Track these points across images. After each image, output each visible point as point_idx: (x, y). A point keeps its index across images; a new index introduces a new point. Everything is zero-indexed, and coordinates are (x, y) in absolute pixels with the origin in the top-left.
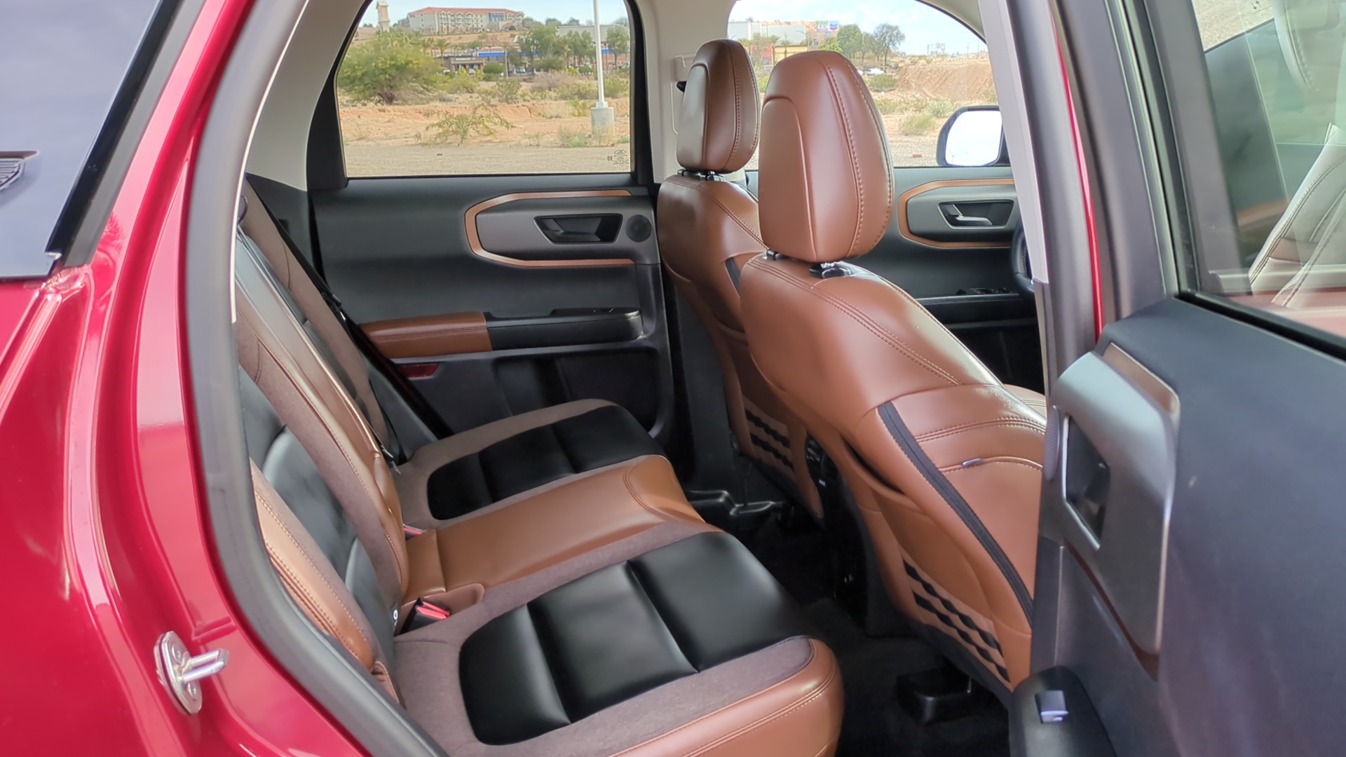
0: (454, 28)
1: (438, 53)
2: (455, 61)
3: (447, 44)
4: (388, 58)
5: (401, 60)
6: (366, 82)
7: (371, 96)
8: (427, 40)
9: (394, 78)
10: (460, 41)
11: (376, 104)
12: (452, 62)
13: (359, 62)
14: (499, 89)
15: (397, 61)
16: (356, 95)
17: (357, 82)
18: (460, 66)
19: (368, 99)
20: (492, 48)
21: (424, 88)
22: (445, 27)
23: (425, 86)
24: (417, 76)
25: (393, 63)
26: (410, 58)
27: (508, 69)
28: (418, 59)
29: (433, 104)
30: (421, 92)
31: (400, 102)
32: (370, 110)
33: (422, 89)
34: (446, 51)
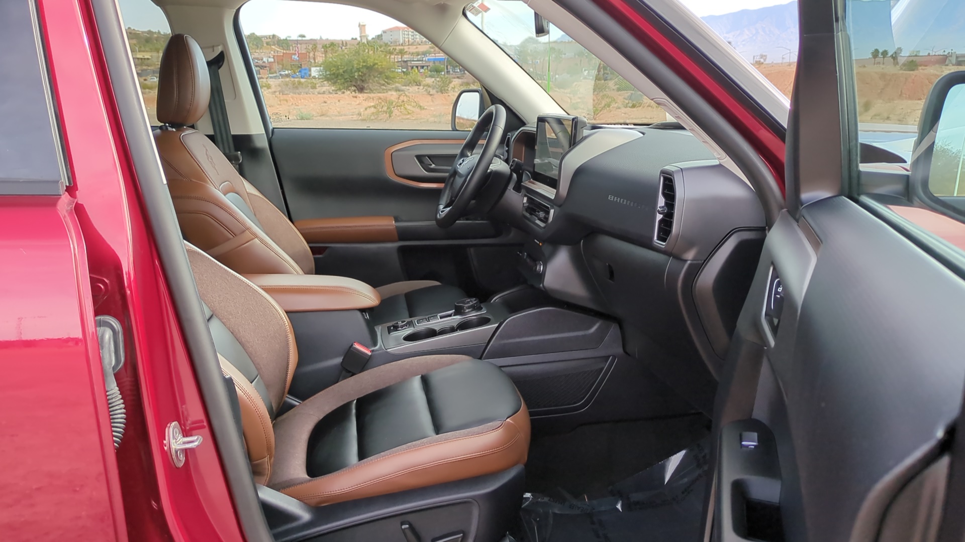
0: (413, 41)
1: (398, 58)
2: (411, 63)
3: (406, 52)
4: (362, 61)
5: (370, 63)
6: (346, 77)
7: (349, 87)
8: (392, 49)
9: (365, 74)
10: (417, 50)
11: (351, 93)
12: (409, 65)
13: (341, 63)
14: (436, 83)
15: (367, 63)
16: (338, 86)
17: (340, 77)
18: (414, 67)
19: (346, 89)
20: (436, 55)
21: (385, 82)
22: (407, 40)
23: (386, 80)
24: (381, 73)
25: (364, 64)
26: (376, 62)
27: (447, 69)
28: (382, 62)
29: (390, 93)
30: (383, 85)
31: (368, 91)
32: (346, 97)
33: (384, 83)
34: (405, 56)
